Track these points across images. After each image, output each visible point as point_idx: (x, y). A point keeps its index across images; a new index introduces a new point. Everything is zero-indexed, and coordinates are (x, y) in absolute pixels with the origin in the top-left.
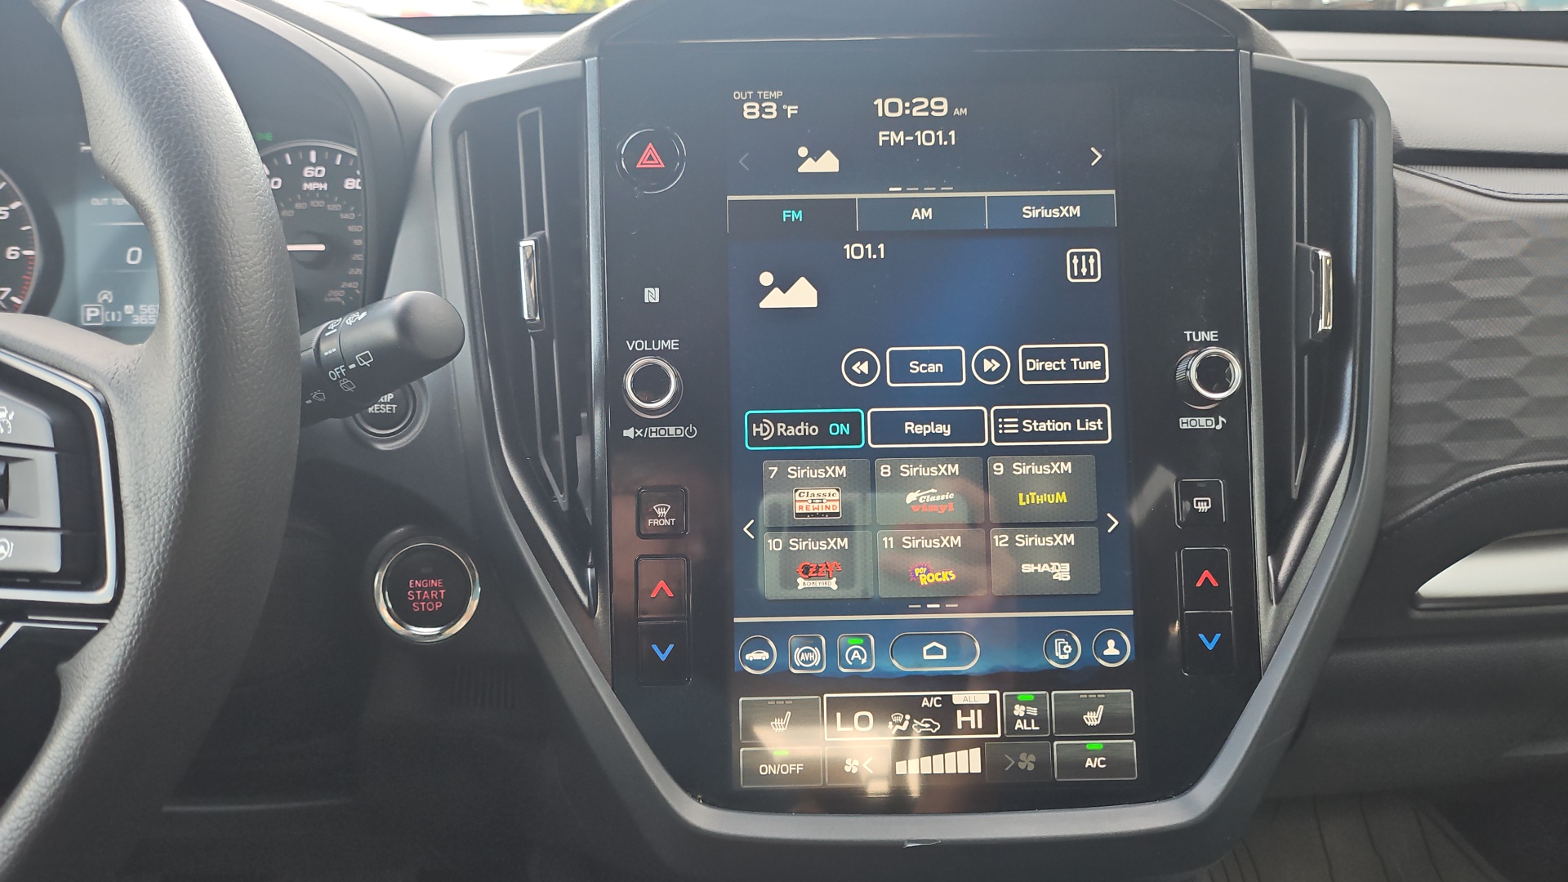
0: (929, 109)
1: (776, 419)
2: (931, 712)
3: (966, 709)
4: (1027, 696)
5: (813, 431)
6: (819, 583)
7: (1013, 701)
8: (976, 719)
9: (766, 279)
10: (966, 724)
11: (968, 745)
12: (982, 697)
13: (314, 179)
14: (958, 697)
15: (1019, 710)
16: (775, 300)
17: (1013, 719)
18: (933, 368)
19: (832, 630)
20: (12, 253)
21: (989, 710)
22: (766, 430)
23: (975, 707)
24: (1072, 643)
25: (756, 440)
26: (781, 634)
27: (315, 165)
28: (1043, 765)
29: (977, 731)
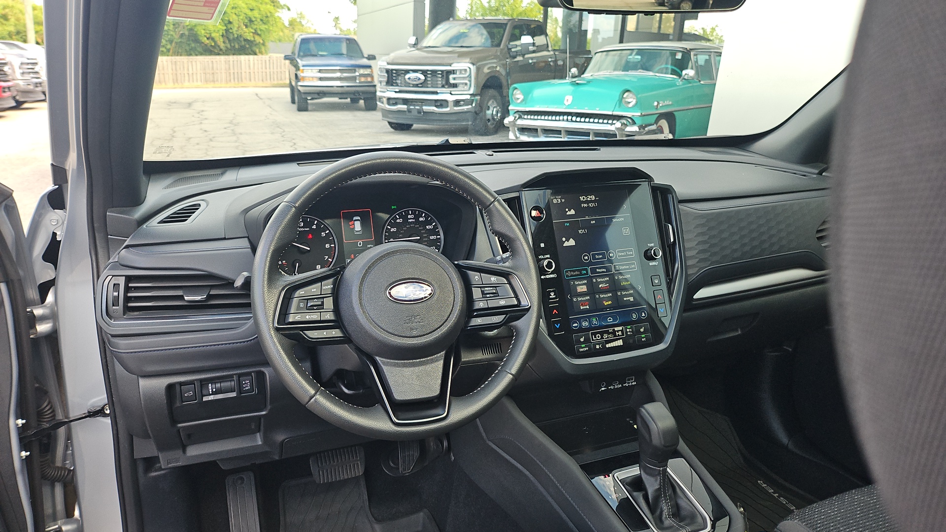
0: (591, 198)
1: (571, 271)
2: (611, 333)
3: (618, 331)
4: (629, 327)
5: (579, 273)
6: (585, 307)
7: (626, 328)
8: (620, 333)
9: (564, 239)
10: (618, 334)
11: (619, 339)
12: (620, 328)
13: (411, 219)
14: (616, 329)
15: (628, 330)
16: (566, 244)
17: (627, 332)
18: (601, 256)
19: (589, 317)
20: (327, 246)
21: (622, 331)
22: (569, 274)
23: (620, 331)
24: (636, 314)
25: (567, 276)
26: (579, 319)
27: (411, 215)
28: (634, 341)
29: (621, 336)
